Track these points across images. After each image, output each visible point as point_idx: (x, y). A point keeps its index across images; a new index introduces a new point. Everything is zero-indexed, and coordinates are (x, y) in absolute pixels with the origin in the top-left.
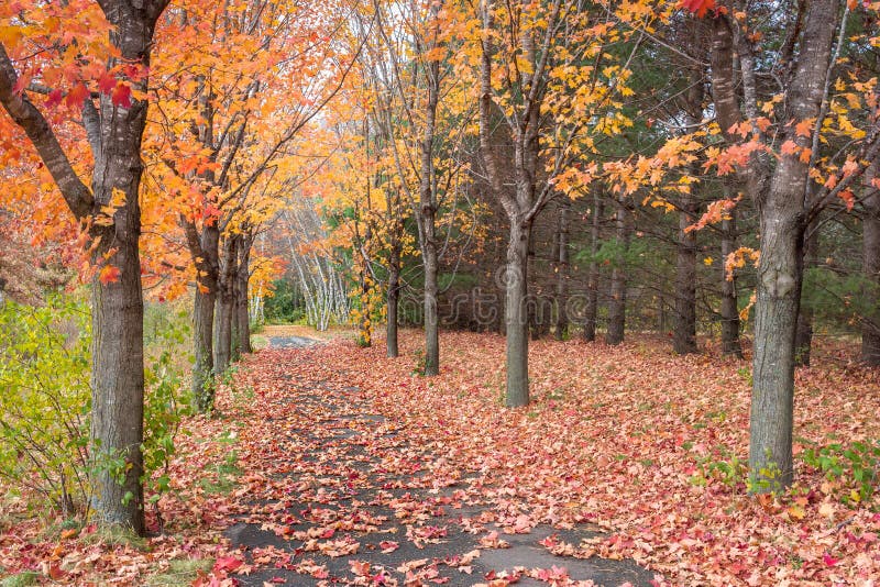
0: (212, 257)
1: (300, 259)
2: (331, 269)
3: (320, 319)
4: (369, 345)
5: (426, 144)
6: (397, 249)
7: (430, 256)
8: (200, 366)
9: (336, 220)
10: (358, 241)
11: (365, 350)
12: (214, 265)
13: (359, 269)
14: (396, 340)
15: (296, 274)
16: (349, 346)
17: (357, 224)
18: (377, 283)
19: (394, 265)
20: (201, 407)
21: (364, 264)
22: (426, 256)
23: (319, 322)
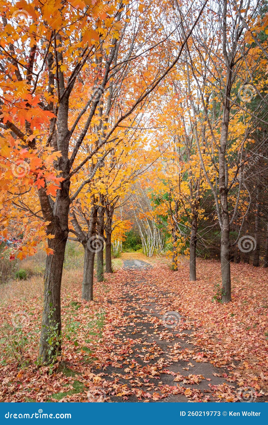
0: (62, 221)
1: (139, 221)
2: (154, 227)
3: (149, 251)
4: (177, 270)
5: (223, 148)
6: (196, 216)
7: (225, 221)
8: (48, 320)
9: (159, 201)
10: (171, 212)
11: (175, 273)
12: (63, 228)
13: (171, 228)
14: (195, 271)
15: (137, 228)
16: (165, 269)
17: (170, 203)
18: (182, 236)
19: (194, 225)
20: (46, 360)
21: (174, 224)
22: (222, 222)
23: (148, 252)
